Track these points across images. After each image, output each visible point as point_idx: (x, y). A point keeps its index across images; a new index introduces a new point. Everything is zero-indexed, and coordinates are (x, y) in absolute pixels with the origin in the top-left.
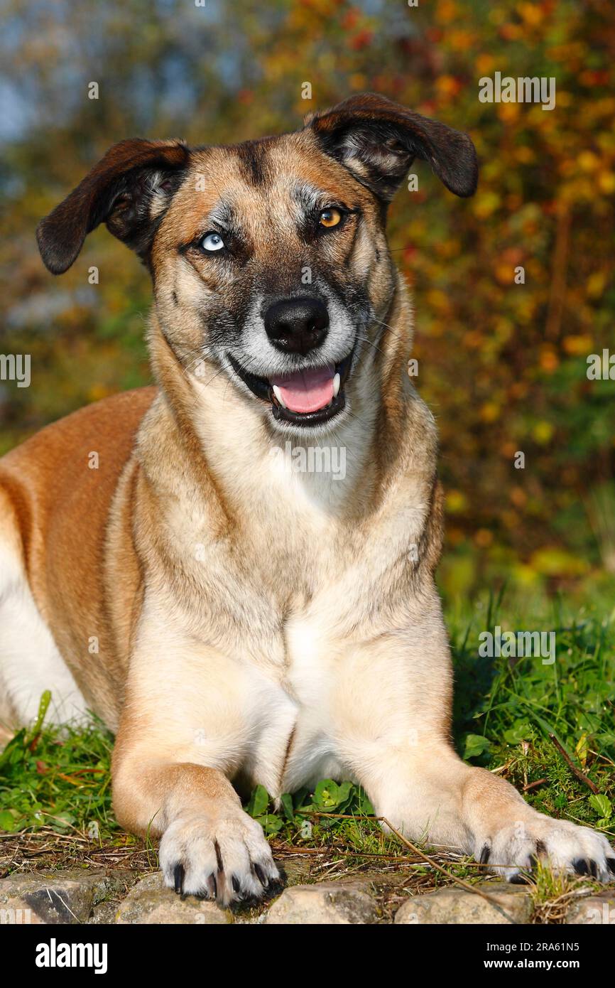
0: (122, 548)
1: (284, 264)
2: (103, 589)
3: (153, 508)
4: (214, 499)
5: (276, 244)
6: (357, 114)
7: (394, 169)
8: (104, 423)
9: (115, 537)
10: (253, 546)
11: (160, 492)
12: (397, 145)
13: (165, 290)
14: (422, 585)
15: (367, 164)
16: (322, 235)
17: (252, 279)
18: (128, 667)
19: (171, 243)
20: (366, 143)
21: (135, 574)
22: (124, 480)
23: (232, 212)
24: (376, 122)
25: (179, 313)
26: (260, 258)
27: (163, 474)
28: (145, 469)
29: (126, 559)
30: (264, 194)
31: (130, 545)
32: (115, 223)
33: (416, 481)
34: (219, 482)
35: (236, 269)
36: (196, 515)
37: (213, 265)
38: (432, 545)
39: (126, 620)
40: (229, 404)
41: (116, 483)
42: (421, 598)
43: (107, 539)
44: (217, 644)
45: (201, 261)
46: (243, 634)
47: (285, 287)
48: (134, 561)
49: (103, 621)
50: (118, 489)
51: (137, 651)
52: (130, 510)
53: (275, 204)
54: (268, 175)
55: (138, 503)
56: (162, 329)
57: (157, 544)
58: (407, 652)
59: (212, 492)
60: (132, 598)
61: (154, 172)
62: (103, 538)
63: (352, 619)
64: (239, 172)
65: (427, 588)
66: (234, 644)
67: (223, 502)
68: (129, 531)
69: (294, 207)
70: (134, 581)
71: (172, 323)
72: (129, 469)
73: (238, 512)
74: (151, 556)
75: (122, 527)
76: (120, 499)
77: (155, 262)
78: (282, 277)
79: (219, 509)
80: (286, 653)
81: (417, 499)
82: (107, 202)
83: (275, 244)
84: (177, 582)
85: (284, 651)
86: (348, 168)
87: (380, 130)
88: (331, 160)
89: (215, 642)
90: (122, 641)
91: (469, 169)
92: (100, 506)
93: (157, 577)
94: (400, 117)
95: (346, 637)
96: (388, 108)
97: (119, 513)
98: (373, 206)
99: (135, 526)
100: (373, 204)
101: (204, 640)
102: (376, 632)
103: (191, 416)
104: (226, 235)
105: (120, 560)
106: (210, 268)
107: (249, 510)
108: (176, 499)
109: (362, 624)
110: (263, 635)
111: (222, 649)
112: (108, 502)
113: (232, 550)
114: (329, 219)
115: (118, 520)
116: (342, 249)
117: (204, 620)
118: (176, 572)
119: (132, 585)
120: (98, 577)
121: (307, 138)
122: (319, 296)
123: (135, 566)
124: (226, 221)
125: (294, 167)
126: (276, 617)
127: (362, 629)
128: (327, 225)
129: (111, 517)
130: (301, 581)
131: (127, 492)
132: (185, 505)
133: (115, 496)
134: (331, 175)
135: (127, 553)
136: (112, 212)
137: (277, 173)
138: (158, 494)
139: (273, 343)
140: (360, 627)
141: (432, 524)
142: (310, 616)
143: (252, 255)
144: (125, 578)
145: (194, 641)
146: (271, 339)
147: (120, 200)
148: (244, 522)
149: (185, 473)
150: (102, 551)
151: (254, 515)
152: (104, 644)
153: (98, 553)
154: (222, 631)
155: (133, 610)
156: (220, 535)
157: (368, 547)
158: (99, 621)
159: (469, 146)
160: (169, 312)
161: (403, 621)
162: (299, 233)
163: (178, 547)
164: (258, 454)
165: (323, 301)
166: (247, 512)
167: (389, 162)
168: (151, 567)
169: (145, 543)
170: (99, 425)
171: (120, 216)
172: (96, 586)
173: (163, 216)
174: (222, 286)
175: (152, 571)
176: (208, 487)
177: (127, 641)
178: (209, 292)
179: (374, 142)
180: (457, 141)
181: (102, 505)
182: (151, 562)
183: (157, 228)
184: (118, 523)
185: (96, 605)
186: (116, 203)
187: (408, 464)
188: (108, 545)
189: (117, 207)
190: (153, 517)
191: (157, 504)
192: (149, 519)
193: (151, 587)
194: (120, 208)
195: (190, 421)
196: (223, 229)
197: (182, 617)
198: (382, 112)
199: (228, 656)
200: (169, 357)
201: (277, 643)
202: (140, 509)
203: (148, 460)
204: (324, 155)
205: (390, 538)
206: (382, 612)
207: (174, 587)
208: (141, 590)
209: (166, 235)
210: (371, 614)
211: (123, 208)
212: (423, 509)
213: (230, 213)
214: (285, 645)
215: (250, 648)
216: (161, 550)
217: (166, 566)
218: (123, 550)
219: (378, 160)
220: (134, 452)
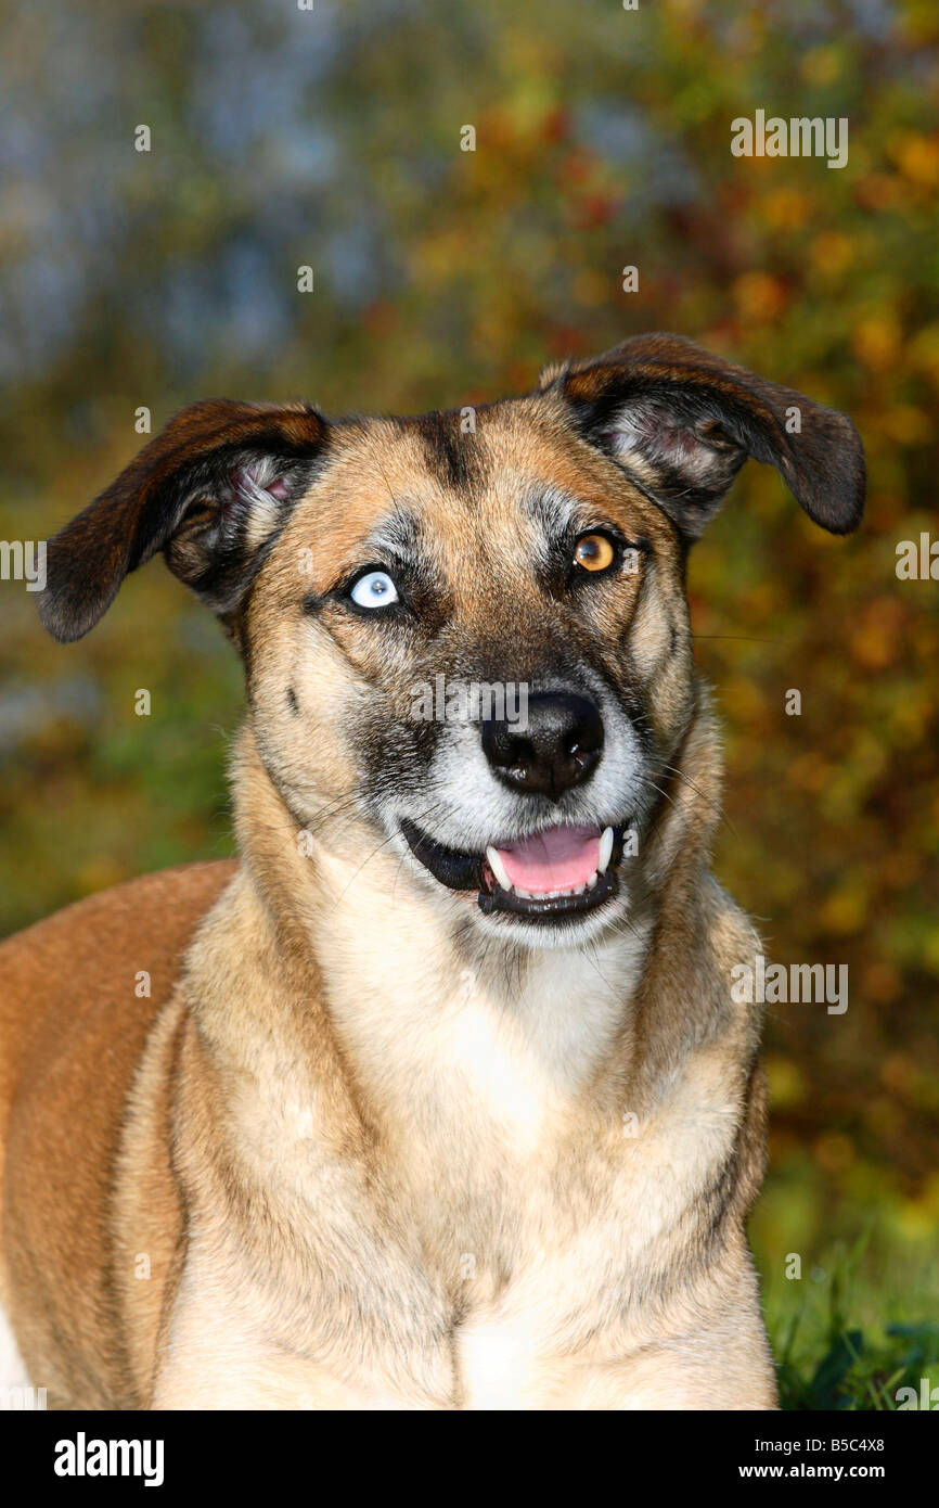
0: (152, 1168)
1: (517, 632)
2: (108, 1243)
3: (211, 1090)
4: (338, 1085)
5: (497, 599)
6: (645, 370)
7: (708, 474)
8: (115, 932)
9: (140, 1147)
10: (409, 1181)
11: (221, 1062)
12: (716, 431)
13: (271, 685)
14: (722, 1251)
15: (656, 465)
16: (581, 586)
17: (453, 661)
18: (152, 1393)
19: (288, 594)
20: (656, 426)
21: (173, 1217)
22: (160, 1038)
23: (415, 527)
24: (678, 386)
25: (299, 728)
26: (467, 620)
27: (231, 1028)
28: (197, 1018)
29: (157, 1190)
30: (471, 504)
31: (164, 1163)
32: (183, 551)
33: (719, 1064)
34: (351, 1056)
35: (420, 642)
36: (292, 1108)
37: (370, 636)
38: (745, 1177)
39: (151, 1304)
40: (388, 899)
41: (143, 1043)
42: (719, 1277)
43: (122, 1148)
44: (324, 1357)
45: (348, 628)
46: (378, 1340)
47: (521, 673)
48: (172, 1193)
49: (106, 1305)
50: (146, 1058)
51: (168, 1364)
52: (169, 1097)
53: (494, 524)
54: (479, 471)
55: (184, 1081)
56: (265, 758)
57: (218, 1159)
58: (691, 1377)
59: (335, 1072)
60: (164, 1263)
61: (260, 458)
62: (114, 1146)
63: (588, 1320)
64: (424, 463)
65: (733, 1256)
66: (357, 1360)
67: (356, 1095)
68: (165, 1136)
69: (529, 529)
70: (171, 1229)
71: (285, 749)
72: (169, 1018)
73: (385, 1114)
74: (203, 1180)
75: (152, 1130)
76: (150, 1076)
77: (253, 630)
78: (514, 653)
79: (345, 1106)
80: (456, 1379)
81: (721, 1095)
82: (171, 511)
83: (495, 598)
84: (254, 1231)
85: (452, 1375)
86: (623, 468)
87: (687, 403)
88: (595, 452)
89: (319, 1354)
90: (141, 1344)
91: (849, 480)
92: (109, 1087)
93: (213, 1221)
94: (725, 379)
95: (574, 1352)
96: (700, 362)
97: (148, 1103)
98: (670, 543)
99: (177, 1125)
100: (670, 540)
101: (299, 1350)
102: (631, 1343)
103: (308, 923)
104: (402, 573)
105: (147, 1193)
106: (365, 641)
107: (404, 1112)
108: (252, 1079)
109: (607, 1329)
110: (416, 1345)
111: (333, 1366)
112: (128, 1082)
113: (368, 1183)
114: (593, 555)
115: (147, 1116)
116: (616, 615)
117: (302, 1311)
118: (252, 1212)
119: (167, 1238)
120: (100, 1221)
121: (551, 410)
122: (585, 692)
123: (174, 1202)
124: (405, 543)
125: (528, 458)
126: (441, 1309)
127: (605, 1338)
128: (591, 567)
129: (131, 1108)
130: (491, 1247)
131: (165, 1063)
132: (268, 1086)
133: (140, 1070)
134: (595, 478)
135: (161, 1179)
136: (180, 530)
137: (496, 466)
138: (218, 1066)
139: (499, 777)
140: (602, 1332)
141: (746, 1137)
142: (505, 1314)
143: (450, 616)
144: (154, 1224)
145: (280, 1350)
146: (494, 768)
147: (197, 509)
148: (394, 1136)
149: (275, 1032)
150: (111, 1170)
151: (414, 1123)
152: (108, 1350)
153: (103, 1176)
154: (335, 1331)
155: (167, 1284)
156: (346, 1150)
157: (618, 1187)
158: (100, 1307)
159: (849, 438)
160: (279, 727)
161: (683, 1321)
162: (540, 579)
163: (257, 1166)
164: (435, 998)
165: (593, 701)
166: (399, 1115)
167: (700, 462)
168: (201, 1202)
169: (193, 1158)
170: (105, 935)
171: (195, 538)
172: (97, 1238)
173: (274, 543)
174: (390, 675)
175: (204, 1211)
176: (328, 1061)
177: (151, 1345)
178: (364, 687)
179: (670, 423)
180: (828, 426)
181: (114, 1085)
182: (204, 1193)
183: (261, 567)
184: (145, 1122)
185: (95, 1276)
186: (189, 514)
187: (706, 1030)
188: (124, 1161)
189: (189, 522)
190: (210, 1107)
191: (217, 1083)
192: (204, 1111)
193: (199, 1242)
194: (197, 524)
195: (305, 933)
196: (399, 561)
197: (259, 1305)
198: (692, 368)
199: (346, 1381)
200: (276, 810)
201: (440, 1356)
202: (186, 1092)
203: (205, 1000)
204: (580, 442)
205: (669, 1166)
206: (647, 1305)
207: (247, 1242)
208: (182, 1247)
209: (276, 580)
210: (624, 1312)
211: (203, 523)
212: (733, 1114)
213: (409, 532)
214: (455, 1363)
215: (390, 1366)
216: (226, 1170)
217: (231, 1200)
218: (155, 1172)
219: (678, 456)
220: (180, 986)
